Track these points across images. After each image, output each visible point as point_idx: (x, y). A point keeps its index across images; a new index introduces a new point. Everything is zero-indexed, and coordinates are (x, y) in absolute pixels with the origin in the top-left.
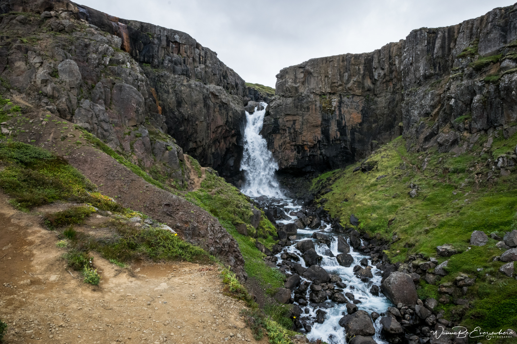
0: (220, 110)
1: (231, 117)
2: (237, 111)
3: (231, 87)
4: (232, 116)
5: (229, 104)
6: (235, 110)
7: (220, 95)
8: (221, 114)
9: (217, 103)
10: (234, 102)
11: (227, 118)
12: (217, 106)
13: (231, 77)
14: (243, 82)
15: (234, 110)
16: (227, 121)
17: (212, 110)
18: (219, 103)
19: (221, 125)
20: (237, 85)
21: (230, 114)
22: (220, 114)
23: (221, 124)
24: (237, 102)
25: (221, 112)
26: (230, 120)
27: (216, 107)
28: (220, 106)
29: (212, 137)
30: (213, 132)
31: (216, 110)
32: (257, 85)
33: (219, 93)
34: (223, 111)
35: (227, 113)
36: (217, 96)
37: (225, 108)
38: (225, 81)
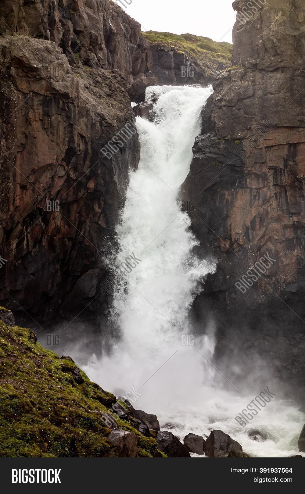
0: (47, 114)
1: (82, 137)
2: (103, 118)
3: (87, 42)
4: (87, 135)
5: (78, 97)
6: (98, 114)
7: (46, 68)
8: (49, 128)
9: (36, 94)
10: (95, 89)
11: (71, 140)
12: (36, 102)
13: (90, 11)
14: (134, 26)
15: (92, 114)
16: (71, 152)
17: (20, 115)
18: (43, 92)
19: (51, 165)
20: (109, 36)
21: (81, 126)
22: (44, 129)
23: (50, 162)
24: (106, 89)
25: (50, 123)
26: (82, 147)
27: (32, 107)
28: (46, 103)
29: (18, 202)
30: (23, 187)
31: (31, 115)
32: (188, 37)
33: (42, 60)
34: (56, 118)
35: (71, 125)
36: (37, 69)
37: (63, 110)
38: (70, 24)
